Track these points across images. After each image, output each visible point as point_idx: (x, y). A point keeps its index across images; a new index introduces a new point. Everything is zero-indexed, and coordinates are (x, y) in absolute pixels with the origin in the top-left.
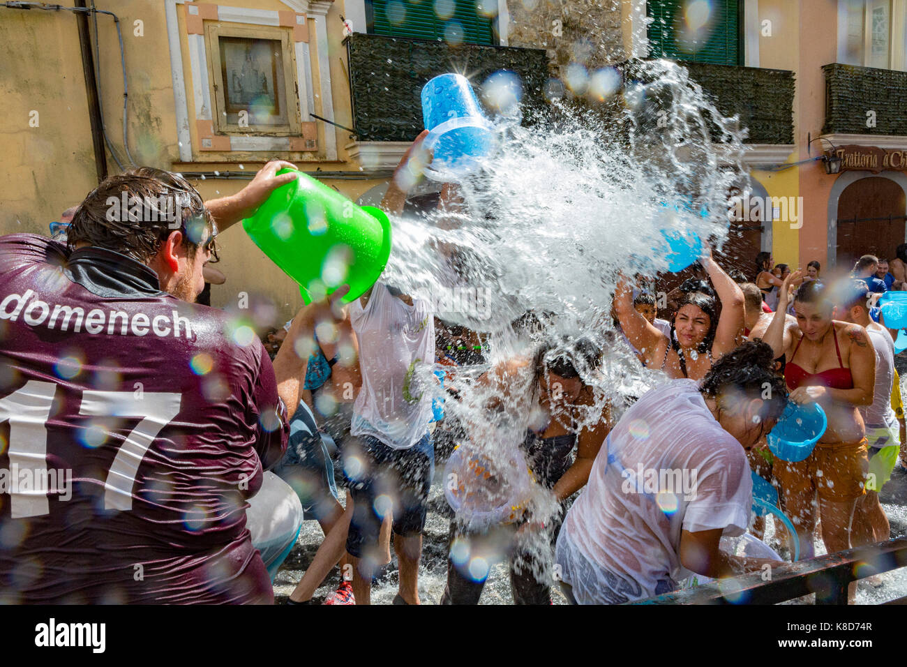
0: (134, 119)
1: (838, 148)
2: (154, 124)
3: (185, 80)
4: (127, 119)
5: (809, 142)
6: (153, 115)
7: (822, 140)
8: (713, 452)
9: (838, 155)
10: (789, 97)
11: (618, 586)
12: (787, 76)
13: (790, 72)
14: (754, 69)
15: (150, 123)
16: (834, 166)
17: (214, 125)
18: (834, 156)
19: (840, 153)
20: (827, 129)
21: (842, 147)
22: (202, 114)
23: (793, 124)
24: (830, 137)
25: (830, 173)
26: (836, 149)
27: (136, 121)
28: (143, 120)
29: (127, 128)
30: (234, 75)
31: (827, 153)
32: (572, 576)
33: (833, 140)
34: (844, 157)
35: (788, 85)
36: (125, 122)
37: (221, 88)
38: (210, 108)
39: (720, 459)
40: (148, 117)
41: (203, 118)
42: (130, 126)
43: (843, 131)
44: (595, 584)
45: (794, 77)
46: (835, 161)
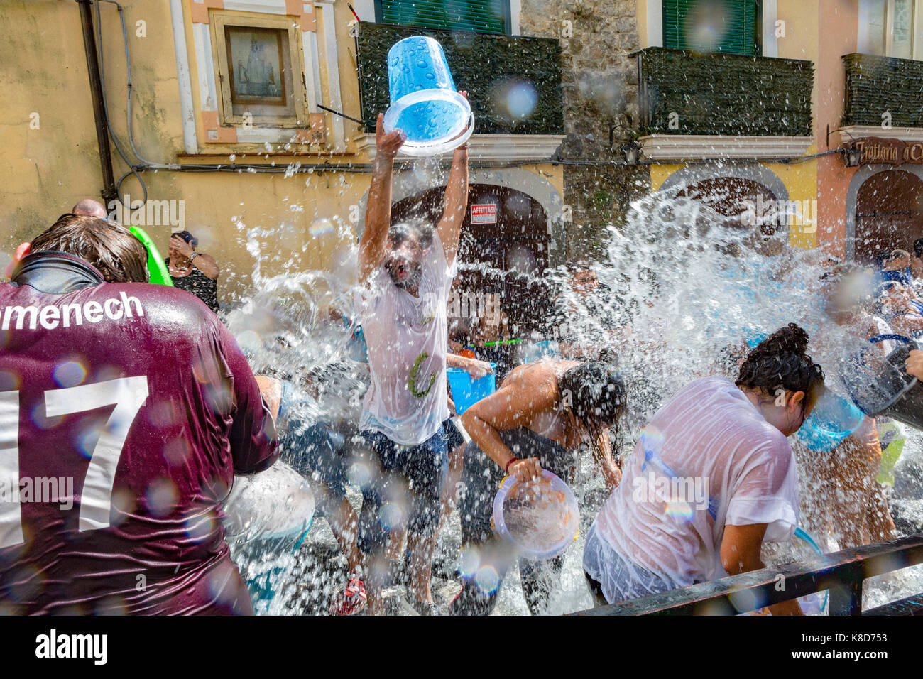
0: (138, 110)
1: (858, 140)
2: (159, 115)
3: (189, 70)
4: (132, 111)
5: (828, 134)
6: (157, 106)
7: (841, 132)
8: (759, 443)
9: (857, 147)
10: (808, 88)
11: (652, 583)
12: (807, 66)
13: (809, 62)
14: (772, 59)
15: (155, 114)
16: (853, 159)
17: (220, 116)
18: (854, 148)
19: (860, 146)
20: (846, 121)
21: (862, 140)
22: (208, 105)
23: (811, 116)
24: (849, 129)
25: (849, 166)
26: (856, 141)
27: (140, 112)
28: (147, 111)
29: (131, 118)
30: (240, 65)
31: (846, 145)
32: (601, 573)
33: (853, 132)
34: (864, 149)
35: (807, 76)
36: (129, 114)
37: (227, 79)
38: (215, 98)
39: (766, 450)
40: (153, 107)
41: (208, 109)
42: (135, 117)
43: (863, 123)
44: (626, 581)
45: (813, 68)
46: (855, 154)
